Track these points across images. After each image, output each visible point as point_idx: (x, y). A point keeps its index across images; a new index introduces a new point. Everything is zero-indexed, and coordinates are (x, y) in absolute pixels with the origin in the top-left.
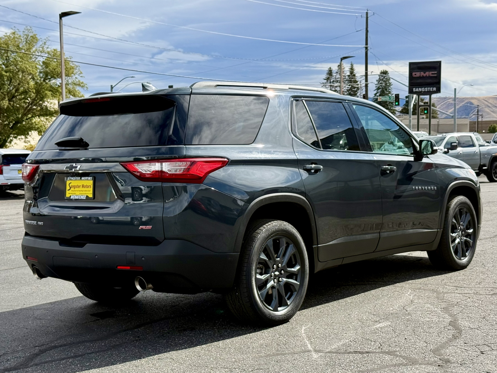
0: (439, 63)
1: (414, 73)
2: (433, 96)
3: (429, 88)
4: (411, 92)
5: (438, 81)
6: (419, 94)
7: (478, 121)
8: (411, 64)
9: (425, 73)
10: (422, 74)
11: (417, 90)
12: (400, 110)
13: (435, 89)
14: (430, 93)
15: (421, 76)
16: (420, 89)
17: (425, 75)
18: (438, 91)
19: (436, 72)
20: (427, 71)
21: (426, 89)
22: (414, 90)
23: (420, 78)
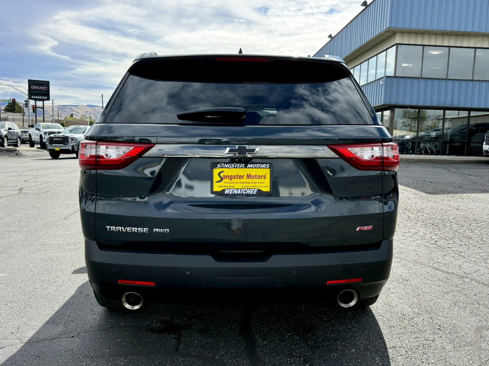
0: (48, 82)
1: (32, 87)
2: (45, 102)
3: (42, 97)
4: (30, 98)
5: (48, 93)
6: (36, 100)
7: (58, 120)
8: (29, 81)
9: (39, 87)
10: (37, 87)
11: (34, 97)
12: (4, 109)
13: (46, 98)
14: (43, 100)
15: (37, 89)
16: (36, 97)
17: (39, 88)
18: (48, 99)
19: (47, 88)
20: (41, 86)
21: (41, 98)
22: (33, 97)
23: (36, 90)
